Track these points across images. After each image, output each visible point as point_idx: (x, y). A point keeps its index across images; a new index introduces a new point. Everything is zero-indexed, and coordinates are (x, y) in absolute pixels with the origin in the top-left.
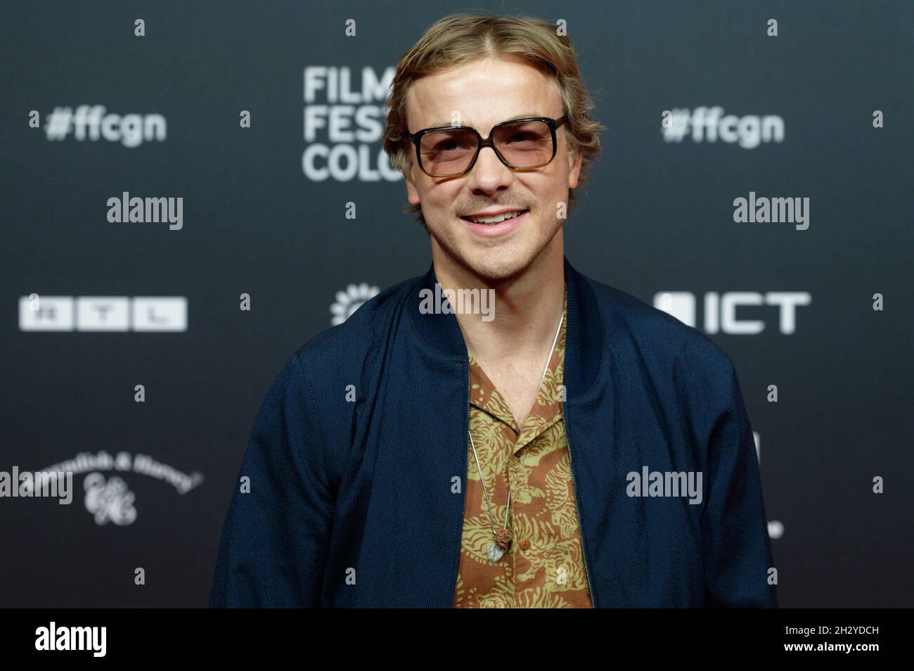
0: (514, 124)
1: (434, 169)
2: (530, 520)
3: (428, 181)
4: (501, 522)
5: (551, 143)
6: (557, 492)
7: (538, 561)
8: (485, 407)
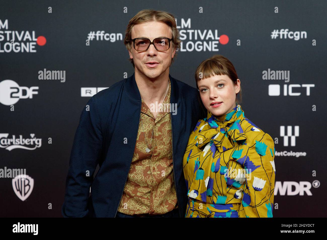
0: (159, 39)
1: (138, 49)
2: (158, 140)
3: (136, 52)
4: (150, 142)
5: (169, 45)
6: (164, 133)
7: (159, 151)
8: (146, 114)
